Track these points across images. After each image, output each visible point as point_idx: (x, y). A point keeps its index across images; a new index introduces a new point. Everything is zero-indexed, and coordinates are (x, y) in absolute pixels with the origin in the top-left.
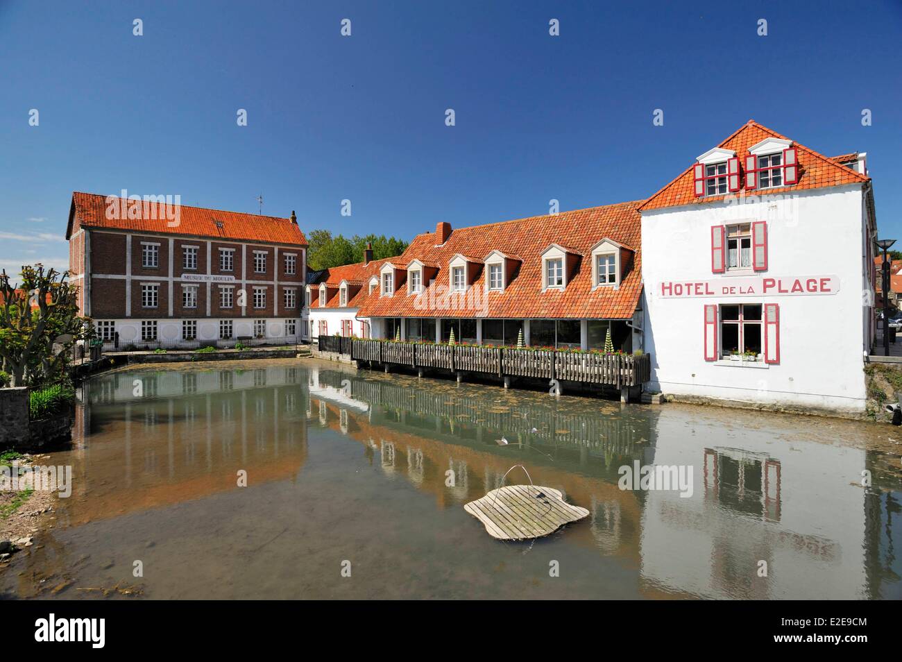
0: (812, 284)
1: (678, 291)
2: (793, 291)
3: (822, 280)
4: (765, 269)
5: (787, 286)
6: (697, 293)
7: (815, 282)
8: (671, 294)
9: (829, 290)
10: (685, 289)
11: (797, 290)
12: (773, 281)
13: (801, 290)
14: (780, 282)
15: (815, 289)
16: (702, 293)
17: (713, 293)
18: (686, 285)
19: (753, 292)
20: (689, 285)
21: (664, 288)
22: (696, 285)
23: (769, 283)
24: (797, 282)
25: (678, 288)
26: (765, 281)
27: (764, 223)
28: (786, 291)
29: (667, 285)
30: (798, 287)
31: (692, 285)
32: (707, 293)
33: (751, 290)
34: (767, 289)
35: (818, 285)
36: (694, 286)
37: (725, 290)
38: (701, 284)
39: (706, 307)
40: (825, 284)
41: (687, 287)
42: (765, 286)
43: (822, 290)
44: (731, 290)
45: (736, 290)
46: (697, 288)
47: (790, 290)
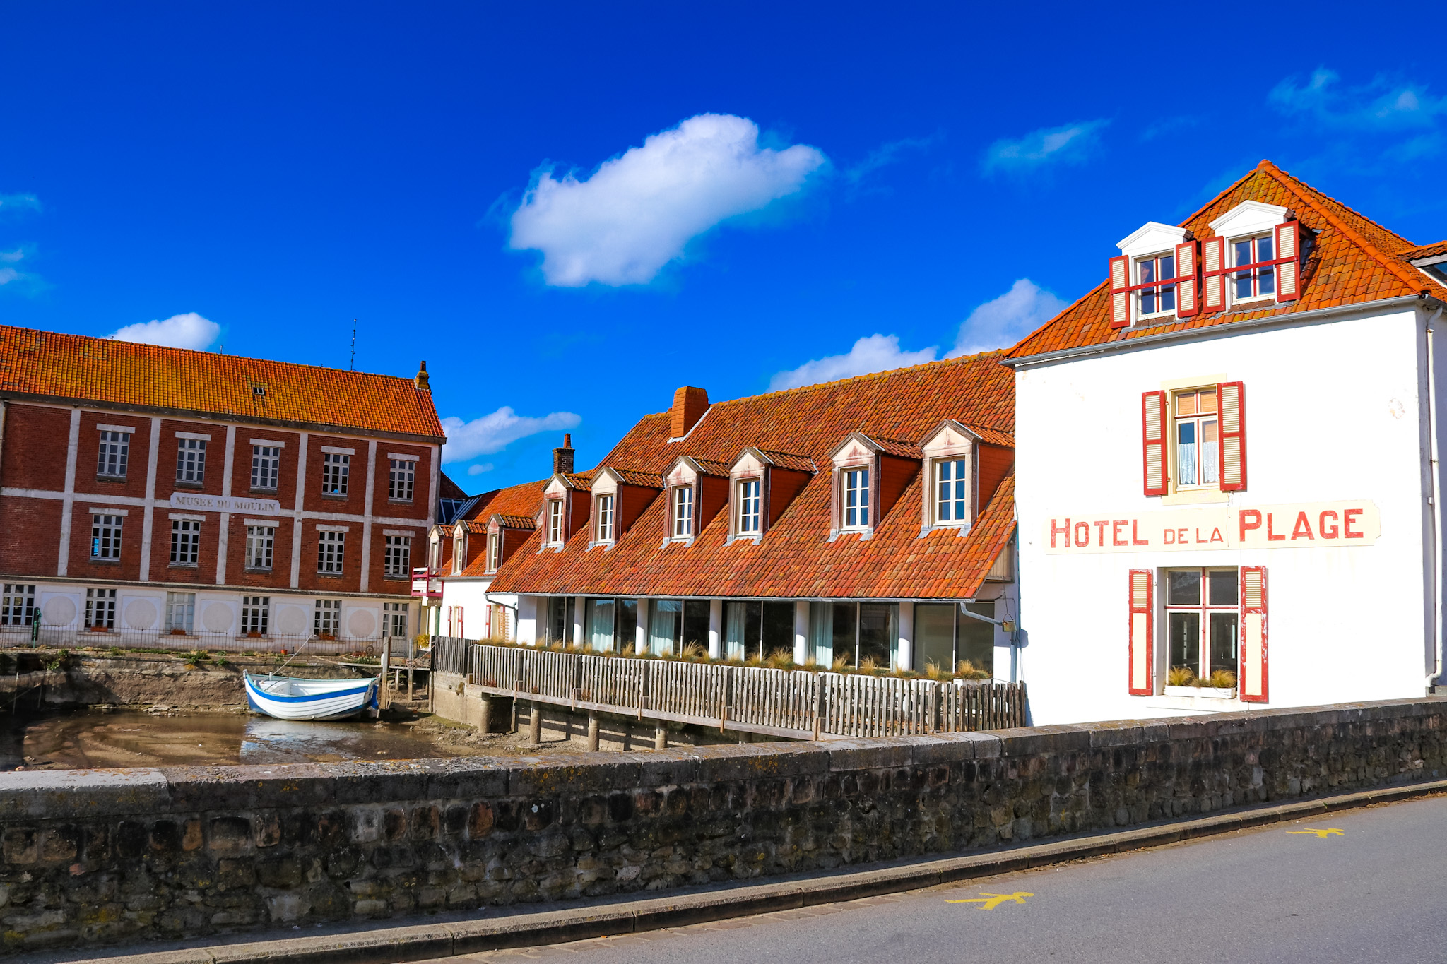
0: (1329, 521)
1: (1082, 539)
2: (1293, 538)
3: (1347, 513)
4: (1242, 486)
5: (1284, 525)
6: (1116, 542)
7: (1335, 517)
8: (1068, 545)
9: (1360, 535)
10: (1094, 532)
11: (1302, 534)
12: (1256, 513)
13: (1309, 534)
14: (1270, 516)
15: (1334, 534)
16: (1125, 543)
17: (1146, 543)
18: (1096, 524)
19: (1221, 539)
20: (1101, 525)
21: (1054, 530)
22: (1116, 524)
23: (1250, 520)
24: (1302, 517)
25: (1082, 530)
26: (1243, 514)
27: (1240, 386)
28: (1282, 538)
29: (1061, 524)
30: (1302, 529)
31: (1107, 523)
32: (1136, 542)
33: (1217, 535)
34: (1247, 532)
35: (1340, 523)
36: (1111, 525)
37: (1170, 535)
38: (1125, 522)
39: (1132, 573)
40: (1354, 521)
41: (1098, 528)
42: (1244, 527)
43: (1348, 534)
44: (1181, 535)
45: (1190, 536)
46: (1116, 531)
47: (1289, 535)
